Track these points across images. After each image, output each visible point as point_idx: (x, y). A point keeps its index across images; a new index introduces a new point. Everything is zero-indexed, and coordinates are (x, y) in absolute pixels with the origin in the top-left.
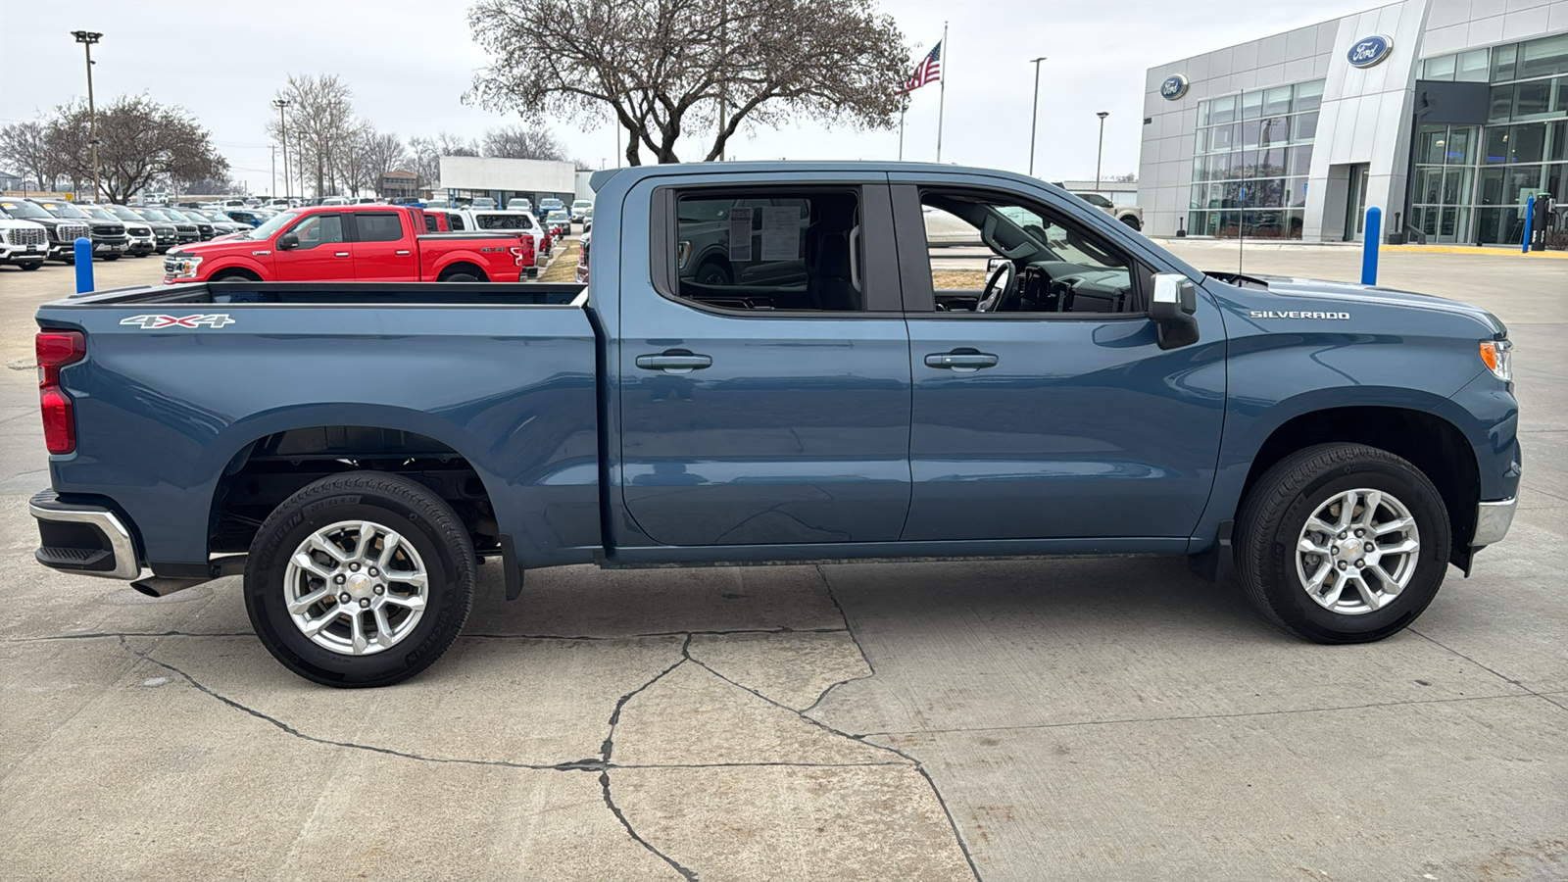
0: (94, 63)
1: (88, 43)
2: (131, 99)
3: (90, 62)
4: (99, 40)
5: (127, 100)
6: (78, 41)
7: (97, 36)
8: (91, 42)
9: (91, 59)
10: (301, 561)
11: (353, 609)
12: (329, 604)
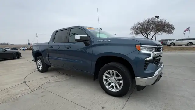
10: (38, 62)
11: (40, 66)
12: (39, 66)
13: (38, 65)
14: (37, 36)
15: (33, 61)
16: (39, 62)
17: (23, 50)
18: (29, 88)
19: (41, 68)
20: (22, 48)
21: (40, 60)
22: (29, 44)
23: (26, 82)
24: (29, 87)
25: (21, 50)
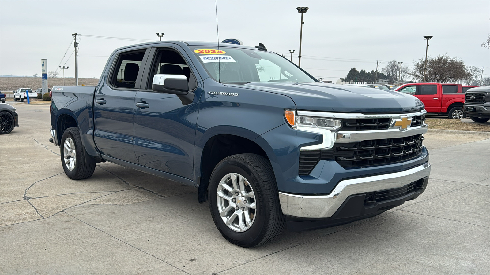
0: (429, 45)
1: (428, 39)
2: (441, 56)
3: (428, 45)
4: (431, 38)
5: (440, 56)
6: (425, 39)
7: (431, 37)
8: (429, 39)
9: (428, 44)
10: (65, 146)
11: (71, 159)
12: (69, 157)
13: (65, 155)
14: (76, 45)
15: (51, 141)
16: (68, 144)
17: (22, 100)
18: (37, 211)
19: (72, 166)
20: (20, 94)
21: (71, 140)
22: (45, 76)
23: (30, 198)
24: (36, 209)
25: (16, 100)
